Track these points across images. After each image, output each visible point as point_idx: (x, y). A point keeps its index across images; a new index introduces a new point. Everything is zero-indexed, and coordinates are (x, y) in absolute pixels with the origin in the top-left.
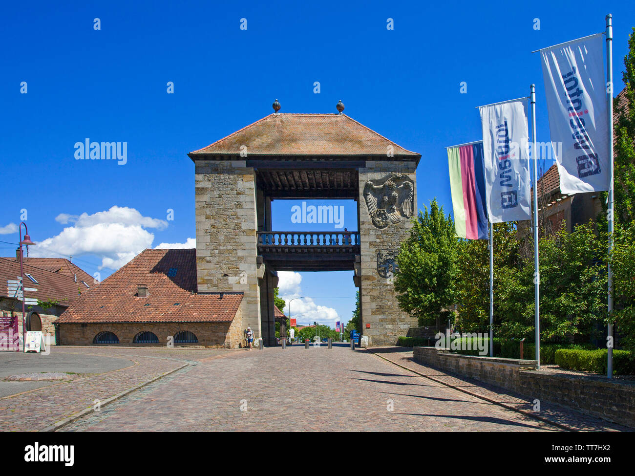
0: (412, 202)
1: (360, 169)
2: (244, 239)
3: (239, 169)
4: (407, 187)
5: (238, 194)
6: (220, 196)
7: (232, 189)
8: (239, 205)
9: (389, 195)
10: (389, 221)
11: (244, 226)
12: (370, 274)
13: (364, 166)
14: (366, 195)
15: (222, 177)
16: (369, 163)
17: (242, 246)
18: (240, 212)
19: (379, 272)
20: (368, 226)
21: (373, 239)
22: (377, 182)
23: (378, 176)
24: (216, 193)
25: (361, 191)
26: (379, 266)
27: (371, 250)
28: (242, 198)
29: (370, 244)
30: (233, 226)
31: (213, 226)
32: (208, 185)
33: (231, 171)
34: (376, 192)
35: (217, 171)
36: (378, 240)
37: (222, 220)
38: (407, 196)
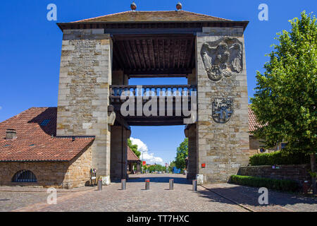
0: (241, 60)
1: (198, 34)
2: (98, 91)
3: (98, 35)
4: (237, 48)
5: (96, 54)
6: (81, 57)
7: (91, 51)
8: (96, 63)
9: (222, 54)
10: (222, 75)
11: (99, 80)
12: (206, 119)
13: (201, 31)
14: (202, 54)
15: (84, 41)
16: (205, 29)
17: (96, 97)
18: (96, 69)
19: (213, 117)
20: (204, 79)
21: (208, 89)
22: (212, 44)
23: (213, 39)
24: (78, 55)
25: (199, 50)
26: (213, 113)
27: (207, 99)
28: (99, 58)
29: (206, 94)
30: (89, 80)
31: (73, 81)
32: (73, 48)
33: (91, 37)
34: (211, 52)
35: (80, 37)
36: (213, 91)
37: (80, 76)
38: (237, 55)
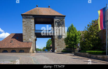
2: (32, 31)
3: (31, 17)
4: (63, 22)
6: (27, 23)
7: (30, 21)
8: (31, 25)
9: (60, 23)
11: (32, 29)
12: (56, 38)
13: (55, 17)
14: (55, 23)
15: (28, 19)
16: (56, 17)
17: (32, 33)
18: (31, 26)
19: (58, 38)
22: (58, 21)
23: (58, 20)
24: (27, 22)
25: (55, 22)
26: (58, 37)
28: (32, 23)
30: (30, 29)
31: (26, 29)
32: (25, 21)
34: (57, 23)
35: (27, 18)
37: (28, 27)
38: (63, 24)
